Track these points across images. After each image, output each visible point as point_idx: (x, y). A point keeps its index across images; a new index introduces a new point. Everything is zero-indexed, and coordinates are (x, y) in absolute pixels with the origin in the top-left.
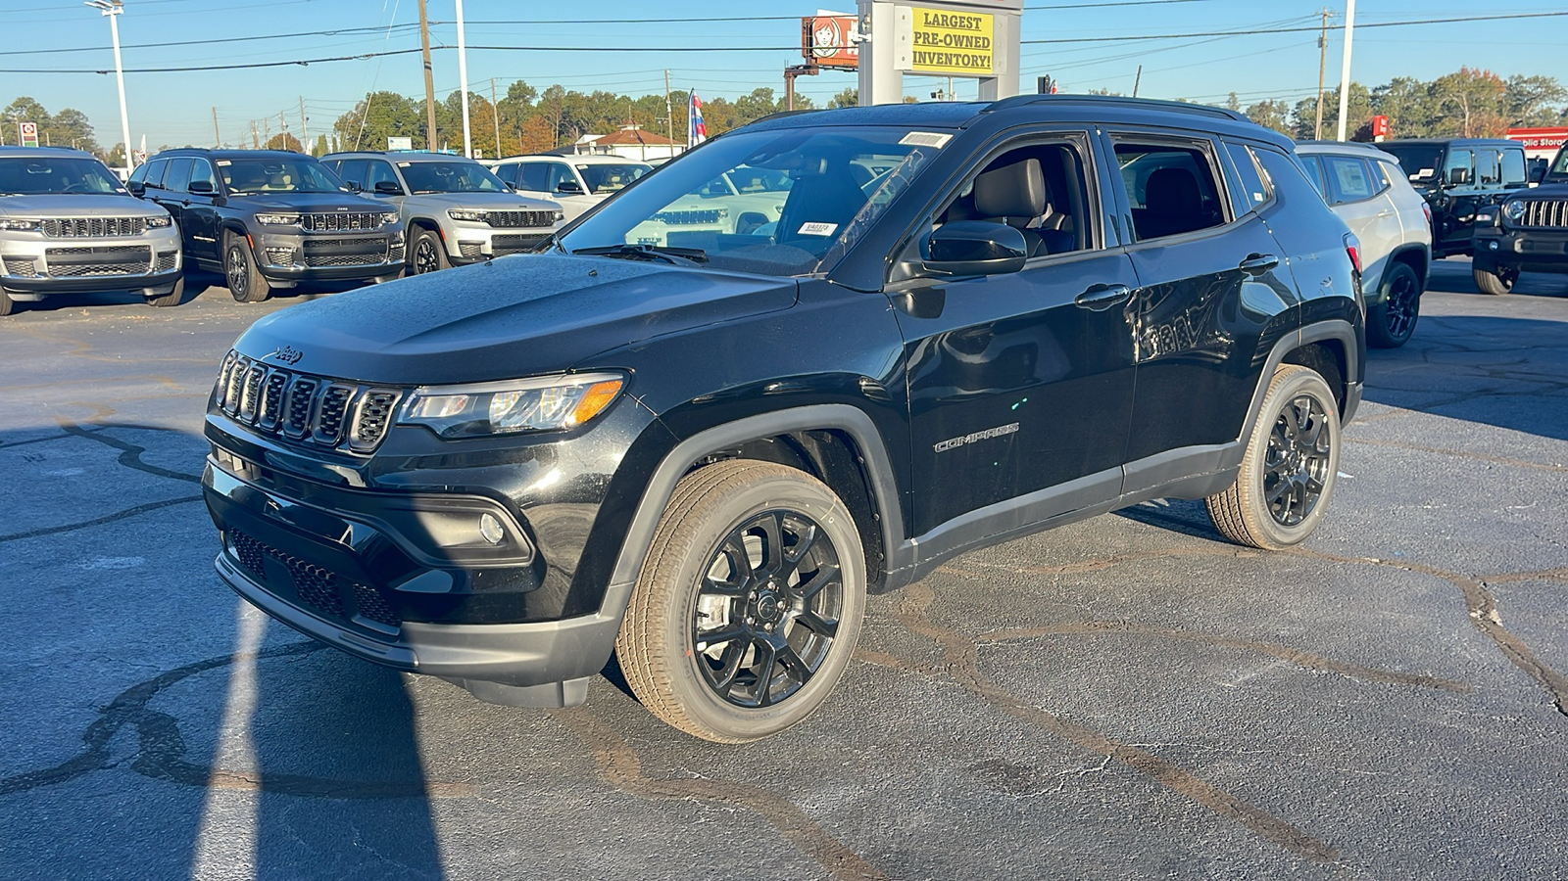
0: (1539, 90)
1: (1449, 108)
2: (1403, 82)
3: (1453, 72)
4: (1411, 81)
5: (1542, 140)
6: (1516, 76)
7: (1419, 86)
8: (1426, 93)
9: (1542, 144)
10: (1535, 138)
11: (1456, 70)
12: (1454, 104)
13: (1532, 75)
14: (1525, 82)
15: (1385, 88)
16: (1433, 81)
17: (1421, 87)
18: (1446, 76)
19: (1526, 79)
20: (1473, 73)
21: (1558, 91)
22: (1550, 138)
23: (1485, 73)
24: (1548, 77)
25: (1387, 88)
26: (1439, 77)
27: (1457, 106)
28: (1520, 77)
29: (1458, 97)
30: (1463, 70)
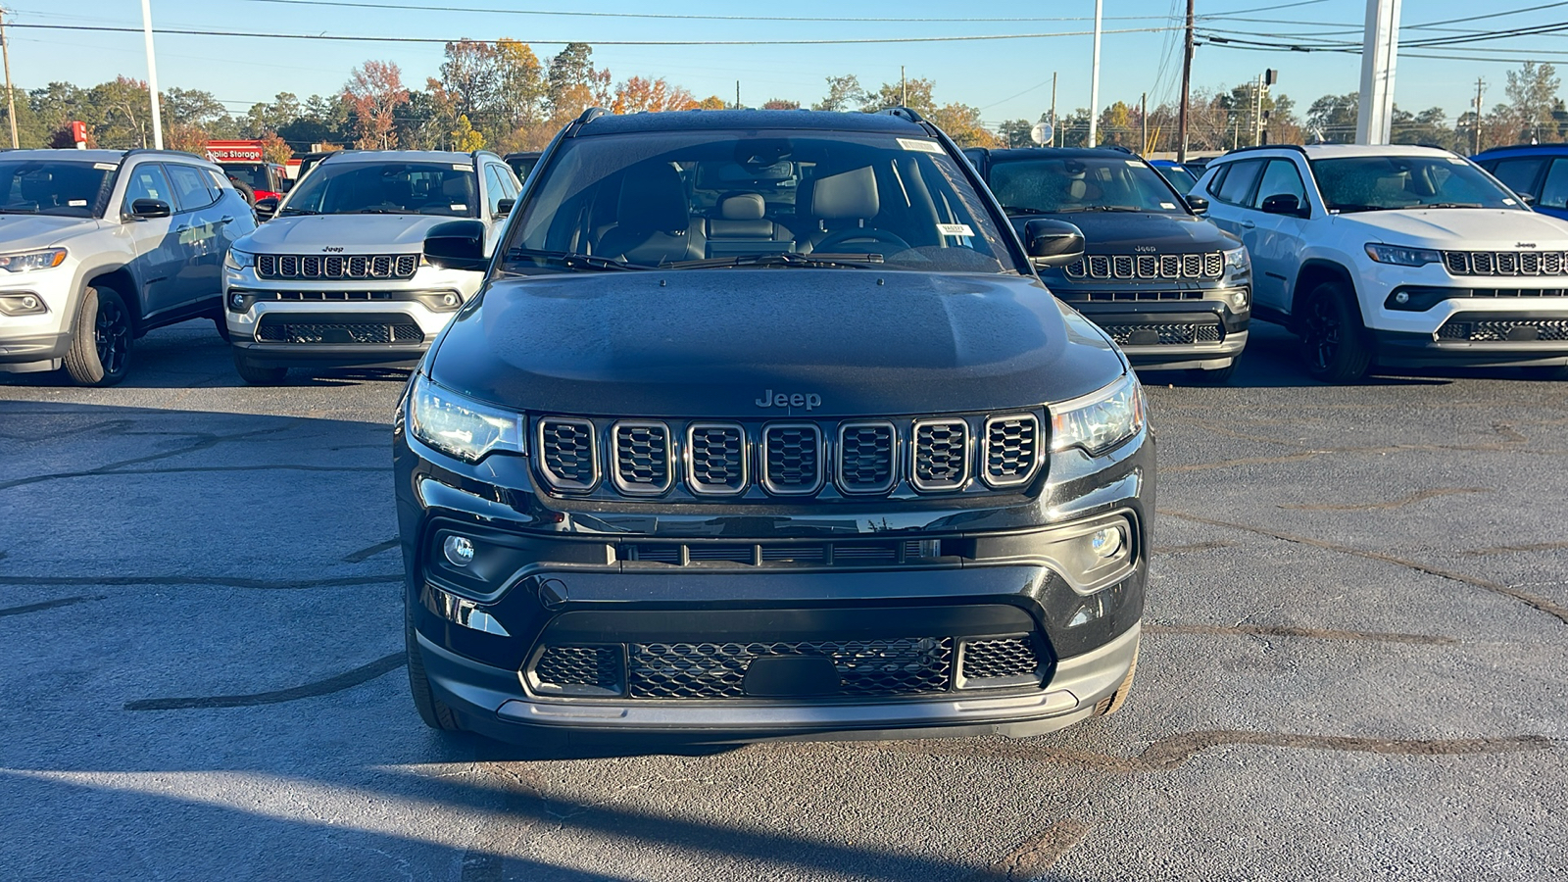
0: (198, 104)
1: (113, 116)
2: (61, 87)
3: (111, 81)
4: (69, 86)
5: (231, 152)
6: (175, 88)
7: (79, 92)
8: (87, 99)
9: (232, 156)
10: (224, 150)
11: (113, 79)
12: (118, 113)
13: (190, 89)
14: (184, 95)
15: (42, 92)
16: (91, 88)
17: (80, 93)
18: (104, 84)
19: (184, 92)
20: (131, 83)
21: (215, 105)
22: (238, 150)
23: (141, 84)
24: (204, 91)
25: (45, 93)
26: (97, 85)
27: (123, 115)
28: (178, 90)
29: (122, 106)
30: (119, 79)
